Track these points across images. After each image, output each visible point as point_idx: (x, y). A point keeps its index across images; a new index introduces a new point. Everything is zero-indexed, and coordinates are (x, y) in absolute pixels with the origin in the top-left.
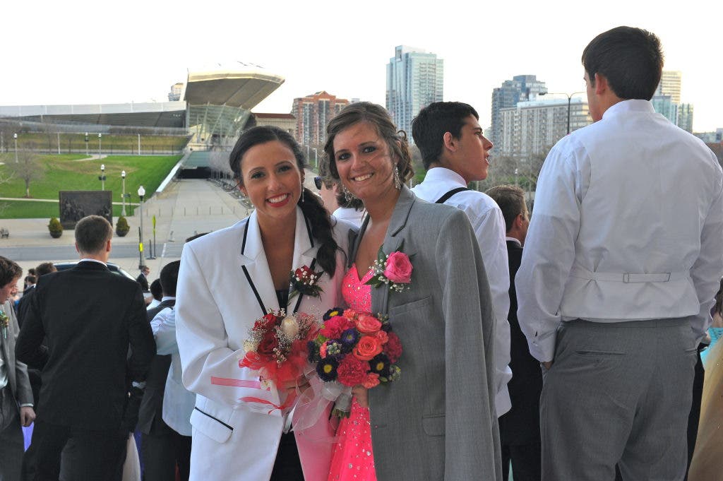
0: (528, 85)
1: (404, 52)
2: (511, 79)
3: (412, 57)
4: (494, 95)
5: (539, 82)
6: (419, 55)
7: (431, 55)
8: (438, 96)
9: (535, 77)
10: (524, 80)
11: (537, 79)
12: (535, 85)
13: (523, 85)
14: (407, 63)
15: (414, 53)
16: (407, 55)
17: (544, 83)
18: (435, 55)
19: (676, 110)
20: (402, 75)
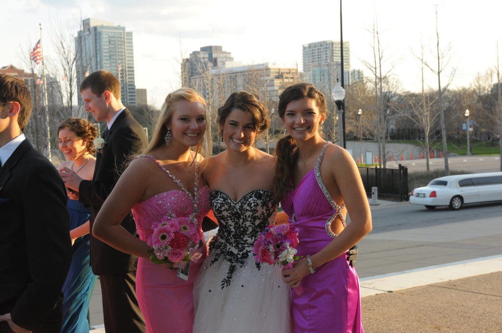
0: (214, 56)
1: (92, 25)
2: (199, 50)
3: (100, 30)
4: (184, 65)
5: (225, 53)
6: (107, 28)
7: (119, 28)
8: (129, 67)
9: (221, 47)
10: (211, 51)
11: (223, 50)
12: (222, 55)
13: (211, 55)
14: (96, 36)
15: (102, 27)
16: (95, 28)
17: (230, 53)
18: (124, 29)
19: (349, 77)
20: (92, 48)
